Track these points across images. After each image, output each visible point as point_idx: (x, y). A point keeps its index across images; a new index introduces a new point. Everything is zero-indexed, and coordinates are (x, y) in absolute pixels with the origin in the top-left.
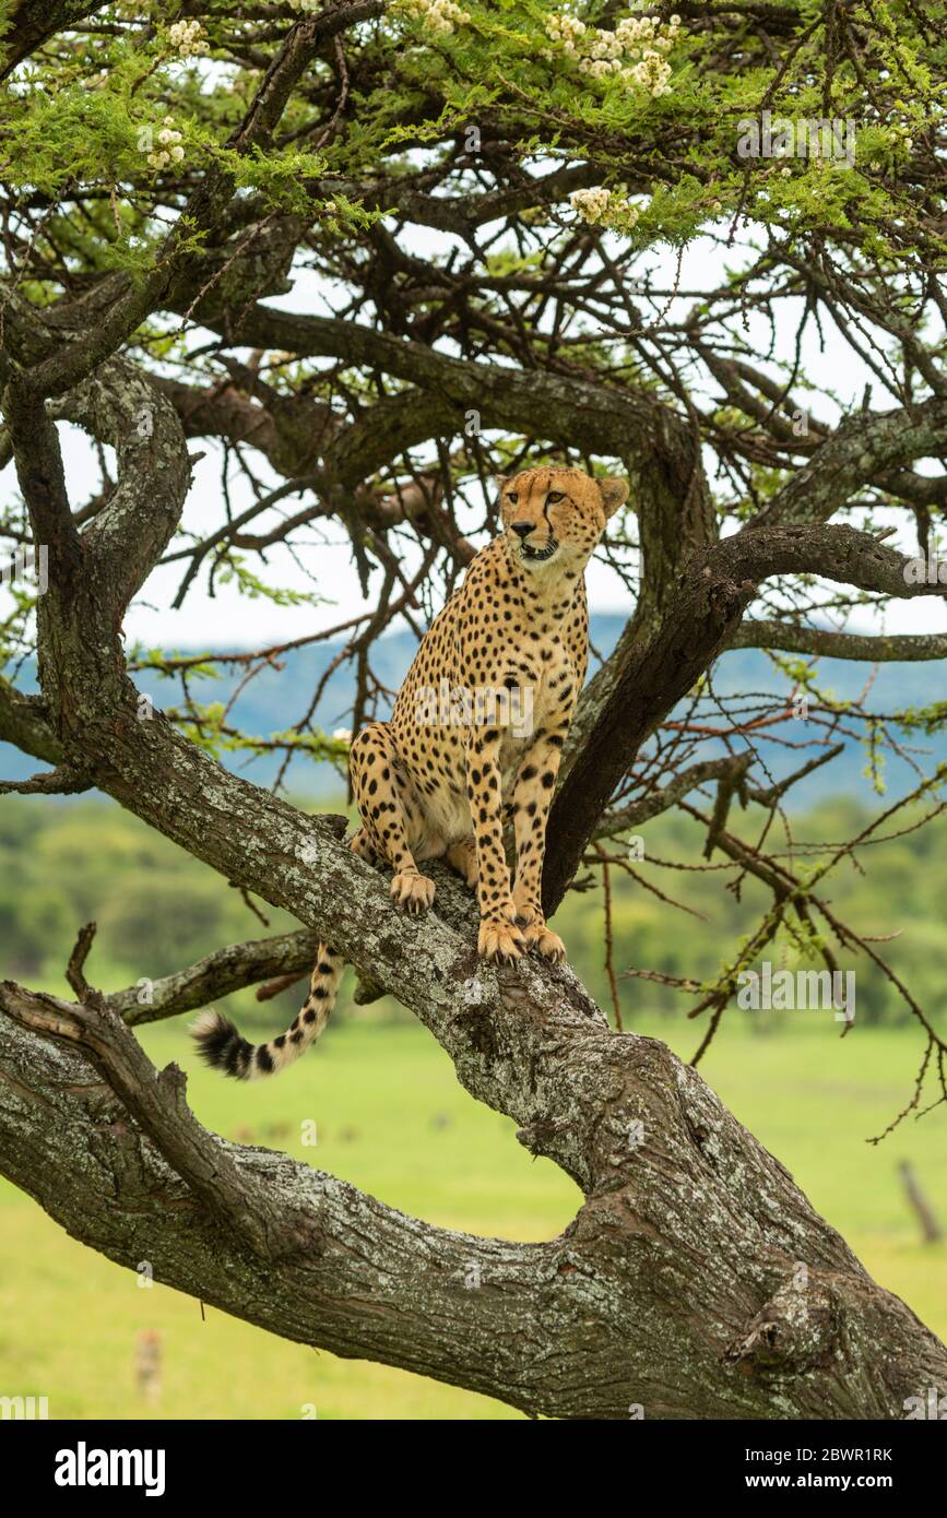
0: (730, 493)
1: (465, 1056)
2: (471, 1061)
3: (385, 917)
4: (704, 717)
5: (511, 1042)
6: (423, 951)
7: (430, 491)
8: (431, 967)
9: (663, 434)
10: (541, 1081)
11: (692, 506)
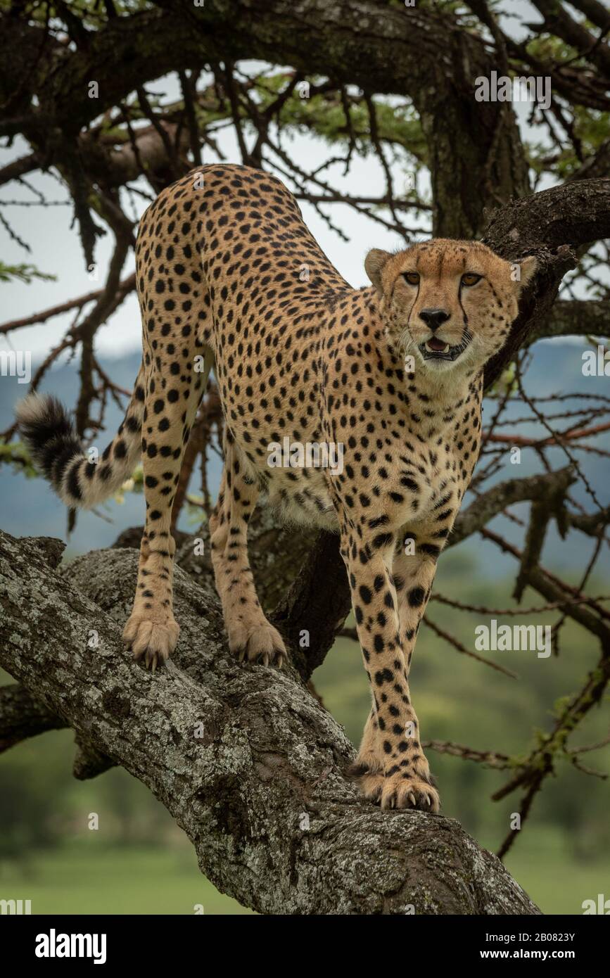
0: (548, 143)
1: (209, 839)
2: (217, 845)
3: (110, 666)
4: (514, 423)
5: (266, 822)
6: (157, 707)
7: (172, 139)
8: (167, 727)
9: (462, 67)
10: (304, 870)
11: (498, 156)
